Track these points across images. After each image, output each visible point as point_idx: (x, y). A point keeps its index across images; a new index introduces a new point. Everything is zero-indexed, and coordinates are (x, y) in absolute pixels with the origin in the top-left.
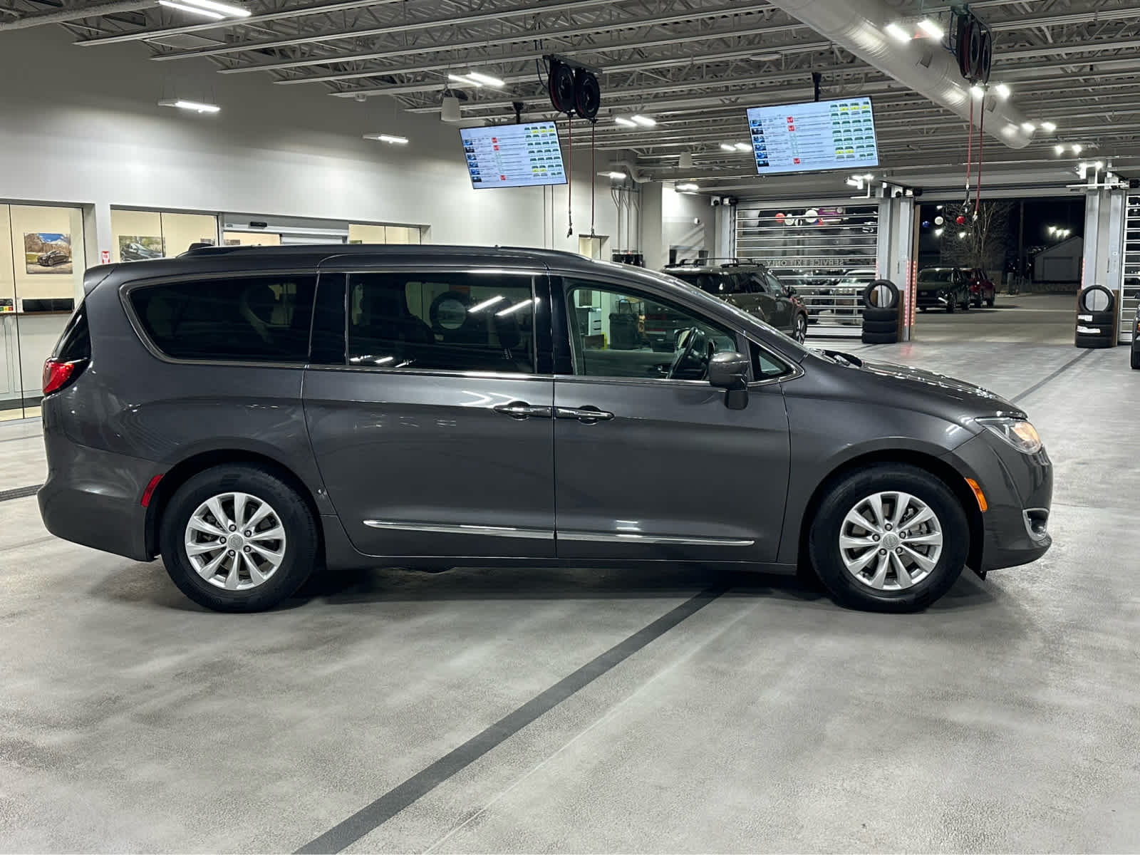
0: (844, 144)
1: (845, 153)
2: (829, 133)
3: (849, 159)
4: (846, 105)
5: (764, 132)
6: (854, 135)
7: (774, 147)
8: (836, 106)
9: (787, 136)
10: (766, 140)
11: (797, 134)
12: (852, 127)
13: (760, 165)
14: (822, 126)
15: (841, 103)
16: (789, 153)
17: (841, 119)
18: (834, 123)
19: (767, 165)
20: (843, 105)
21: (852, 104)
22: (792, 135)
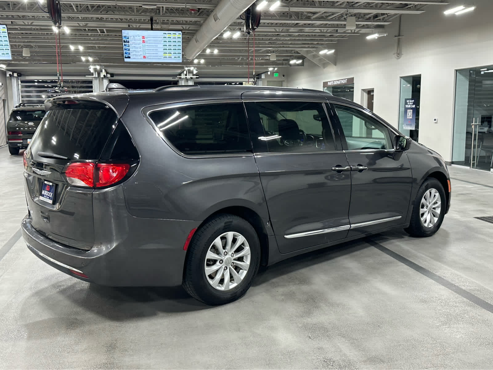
0: (167, 51)
1: (168, 55)
2: (161, 46)
3: (169, 58)
4: (171, 34)
5: (130, 42)
6: (172, 48)
7: (134, 49)
8: (166, 34)
9: (141, 45)
10: (130, 46)
11: (147, 45)
12: (172, 44)
13: (126, 58)
14: (158, 42)
15: (169, 33)
16: (141, 53)
17: (167, 40)
18: (164, 41)
19: (129, 57)
20: (169, 34)
21: (173, 34)
22: (144, 45)
